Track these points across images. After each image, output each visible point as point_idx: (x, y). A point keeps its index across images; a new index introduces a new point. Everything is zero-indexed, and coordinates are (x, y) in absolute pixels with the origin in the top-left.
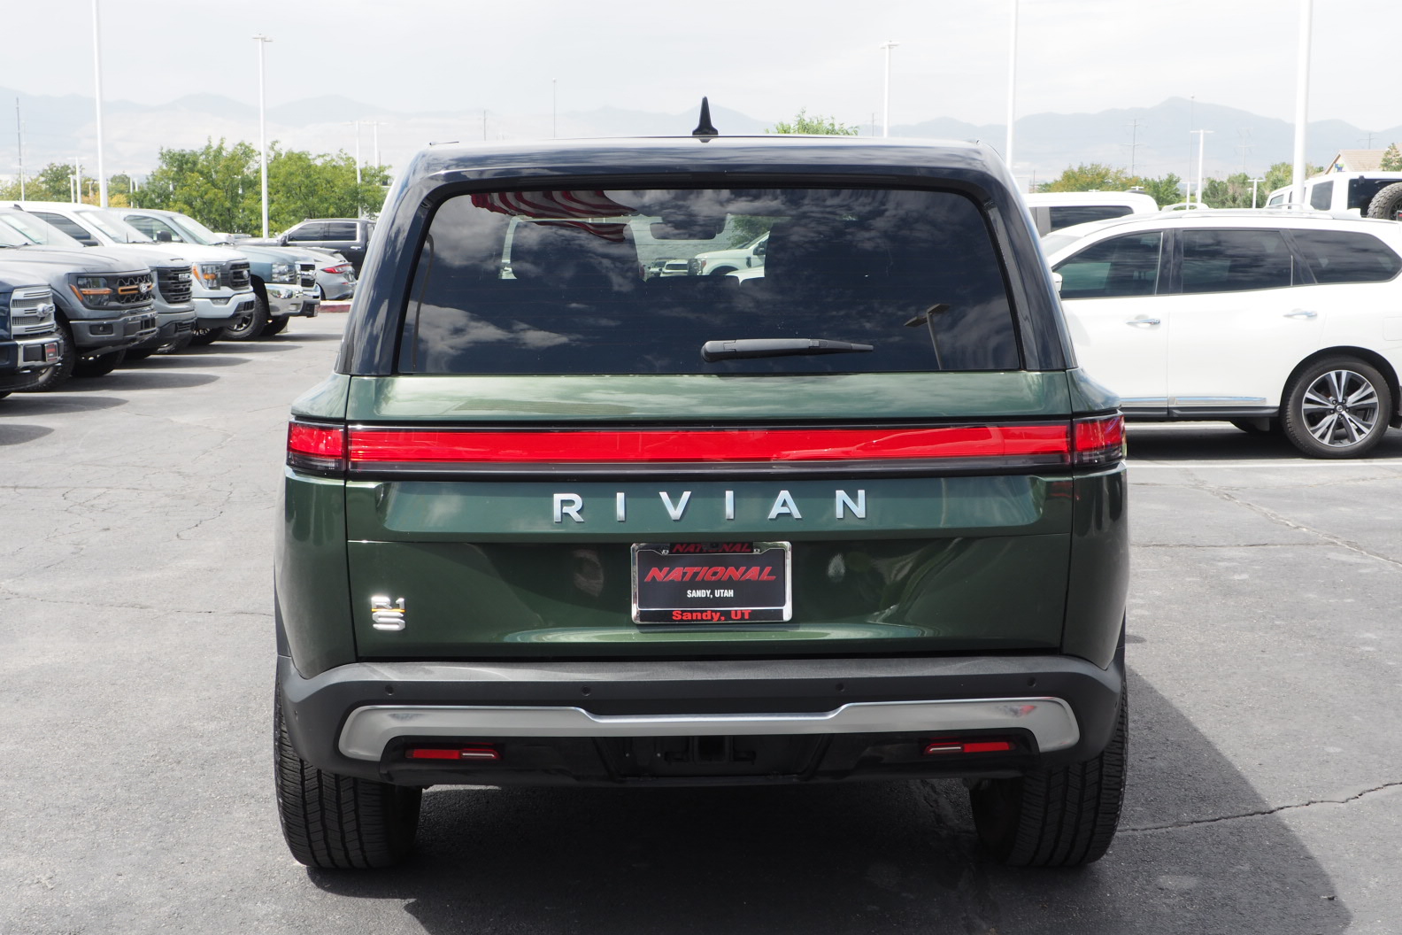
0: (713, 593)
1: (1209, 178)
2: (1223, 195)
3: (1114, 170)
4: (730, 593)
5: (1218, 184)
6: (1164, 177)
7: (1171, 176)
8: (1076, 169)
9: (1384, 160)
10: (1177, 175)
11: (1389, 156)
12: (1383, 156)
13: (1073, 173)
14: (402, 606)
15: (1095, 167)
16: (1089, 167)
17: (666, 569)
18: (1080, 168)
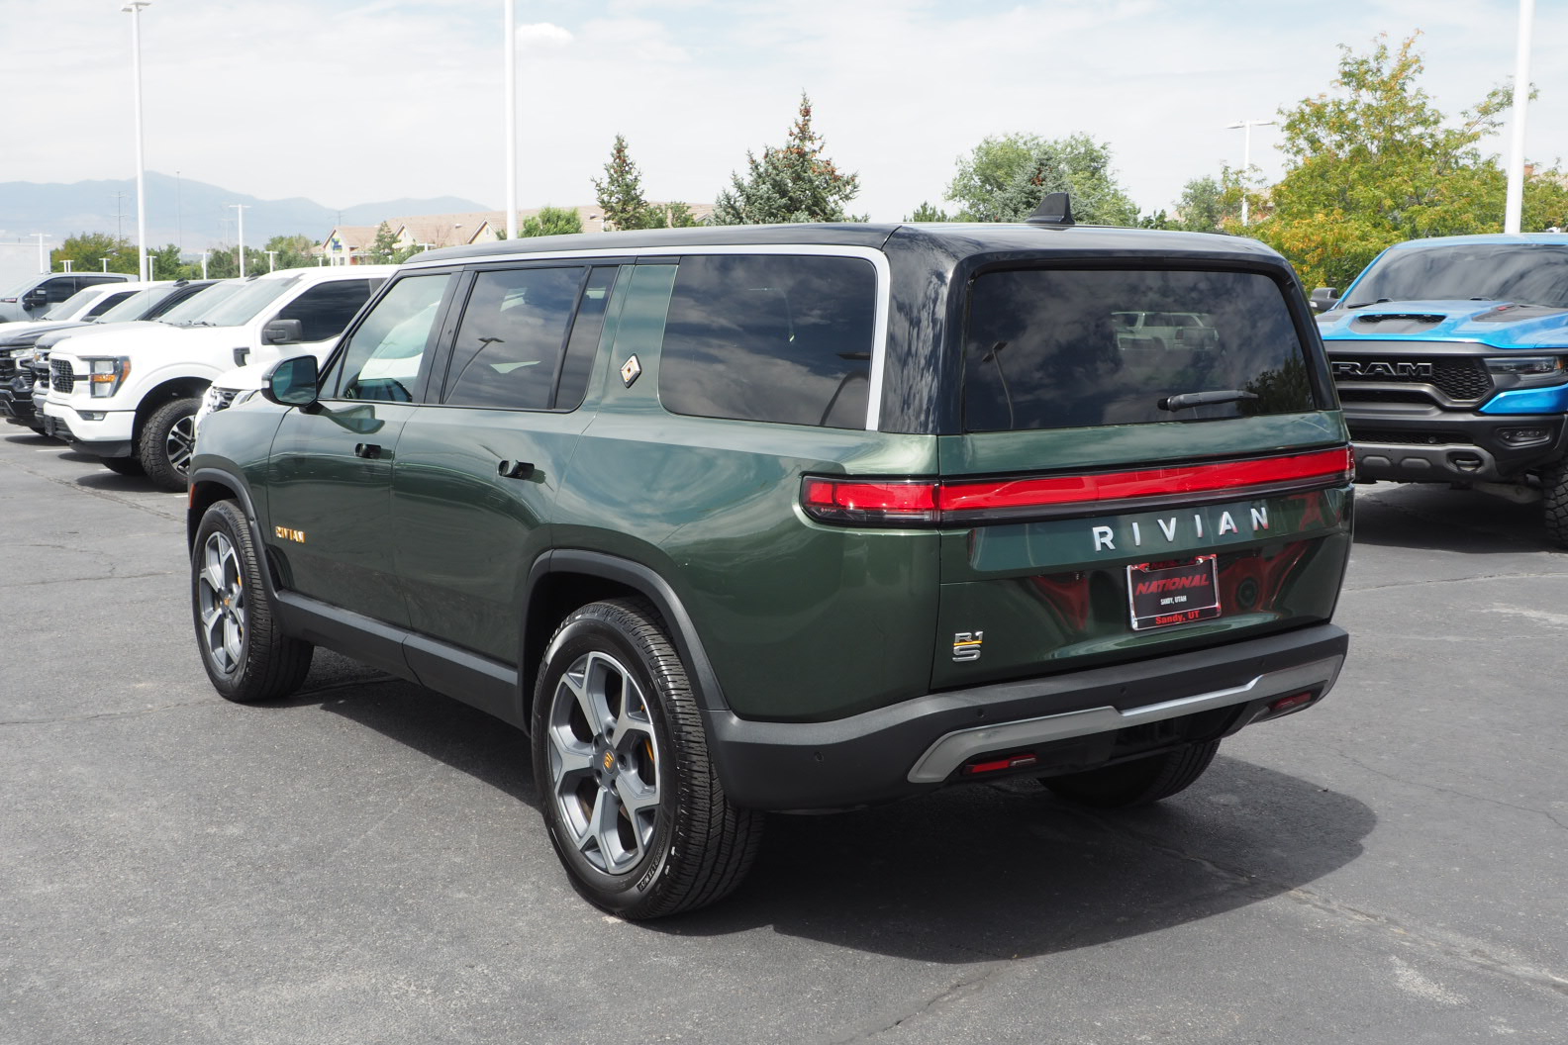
0: (1174, 600)
1: (214, 250)
2: (229, 265)
3: (117, 240)
4: (1183, 599)
5: (223, 255)
6: (165, 248)
7: (171, 247)
8: (78, 238)
9: (379, 236)
10: (177, 245)
11: (382, 233)
12: (376, 233)
13: (76, 242)
14: (980, 638)
15: (98, 236)
16: (92, 237)
17: (1147, 584)
18: (83, 237)
